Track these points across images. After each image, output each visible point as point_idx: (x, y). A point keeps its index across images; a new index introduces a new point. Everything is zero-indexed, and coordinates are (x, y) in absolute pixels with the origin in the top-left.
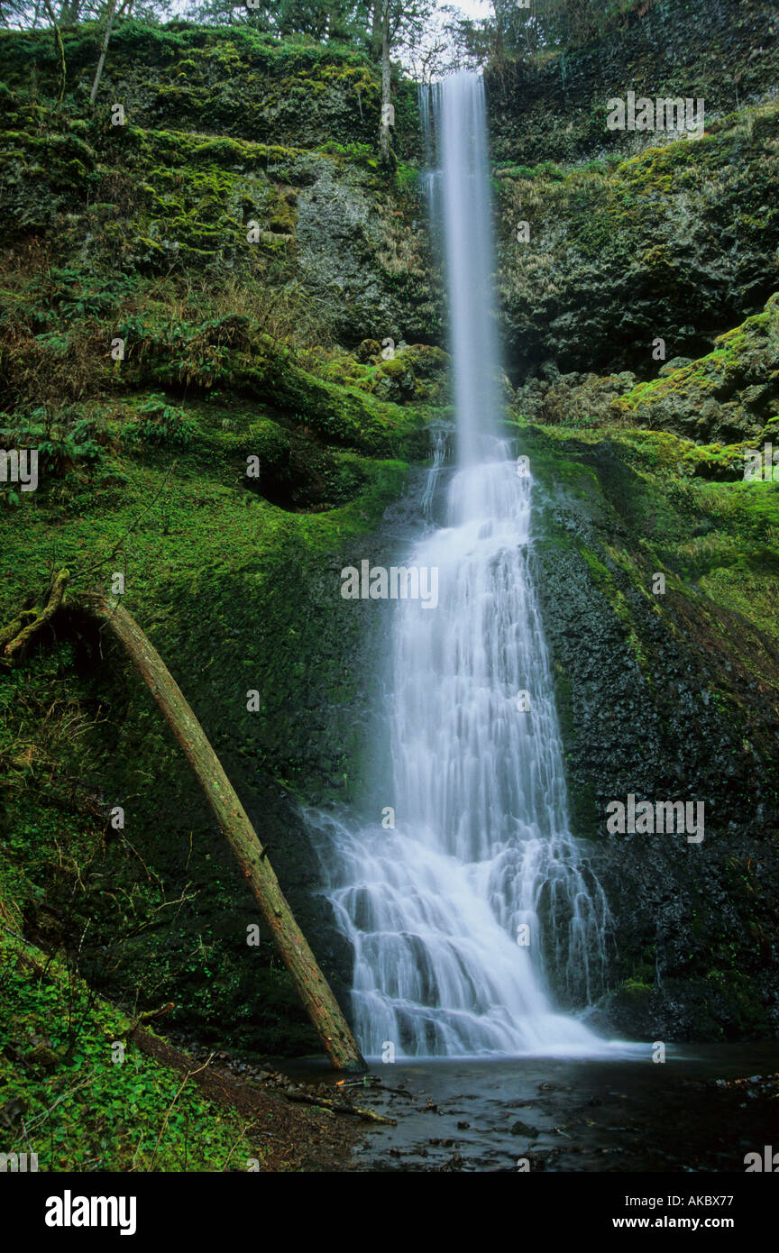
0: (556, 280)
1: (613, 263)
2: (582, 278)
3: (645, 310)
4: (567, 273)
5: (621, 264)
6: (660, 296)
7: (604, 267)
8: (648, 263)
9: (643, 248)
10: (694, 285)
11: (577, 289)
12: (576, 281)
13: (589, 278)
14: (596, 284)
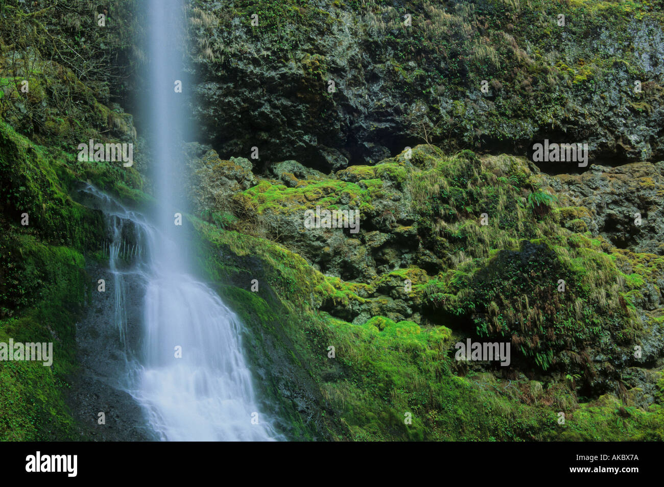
0: (216, 46)
1: (274, 53)
2: (241, 55)
3: (284, 108)
4: (228, 44)
5: (280, 57)
6: (302, 101)
7: (265, 53)
8: (305, 67)
9: (304, 50)
10: (335, 104)
11: (233, 65)
12: (234, 55)
13: (248, 59)
14: (252, 67)
